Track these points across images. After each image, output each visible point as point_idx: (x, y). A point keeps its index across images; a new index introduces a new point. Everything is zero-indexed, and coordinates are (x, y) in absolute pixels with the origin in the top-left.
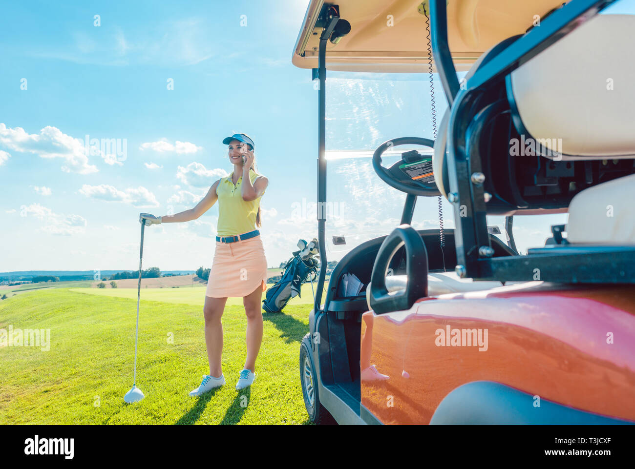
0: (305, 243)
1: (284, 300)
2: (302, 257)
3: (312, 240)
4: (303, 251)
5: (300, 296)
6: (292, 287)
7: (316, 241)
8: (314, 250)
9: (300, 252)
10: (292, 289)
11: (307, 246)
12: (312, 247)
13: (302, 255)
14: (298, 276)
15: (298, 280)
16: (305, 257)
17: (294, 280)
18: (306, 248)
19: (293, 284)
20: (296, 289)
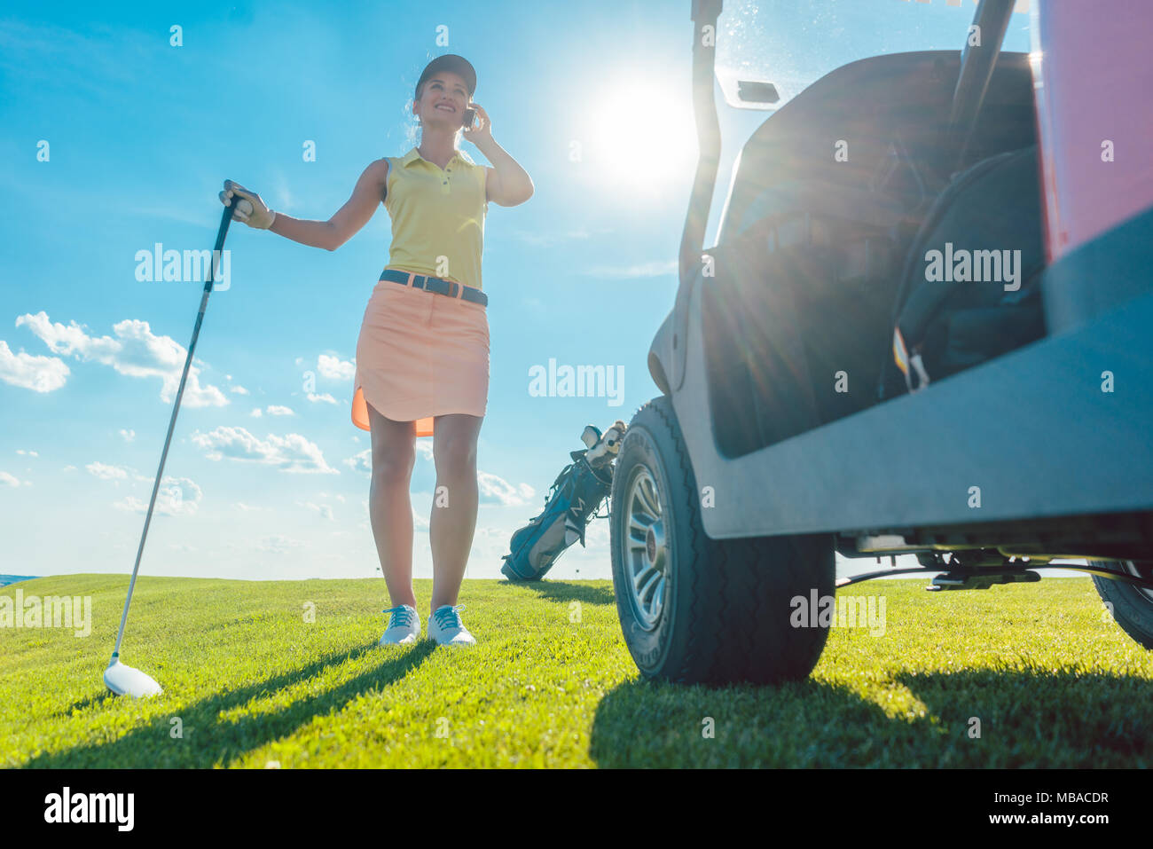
0: (598, 433)
1: (547, 553)
2: (590, 459)
3: (614, 425)
4: (594, 448)
5: (583, 543)
6: (568, 523)
7: (621, 427)
8: (616, 444)
9: (586, 451)
10: (568, 527)
11: (602, 437)
12: (614, 439)
13: (590, 456)
14: (580, 500)
15: (581, 509)
16: (597, 460)
17: (573, 509)
18: (600, 442)
19: (571, 516)
20: (574, 527)
